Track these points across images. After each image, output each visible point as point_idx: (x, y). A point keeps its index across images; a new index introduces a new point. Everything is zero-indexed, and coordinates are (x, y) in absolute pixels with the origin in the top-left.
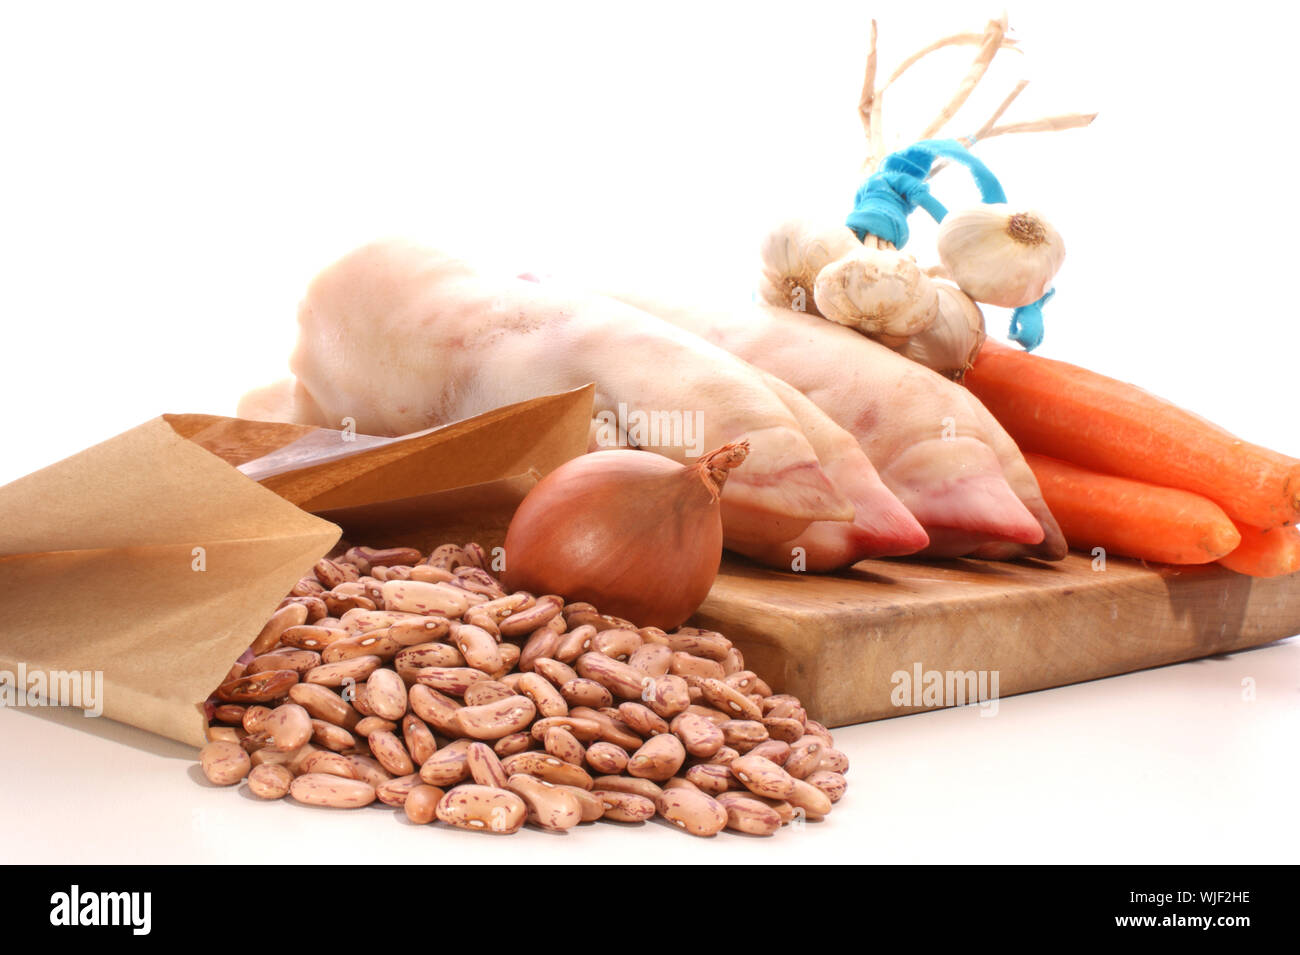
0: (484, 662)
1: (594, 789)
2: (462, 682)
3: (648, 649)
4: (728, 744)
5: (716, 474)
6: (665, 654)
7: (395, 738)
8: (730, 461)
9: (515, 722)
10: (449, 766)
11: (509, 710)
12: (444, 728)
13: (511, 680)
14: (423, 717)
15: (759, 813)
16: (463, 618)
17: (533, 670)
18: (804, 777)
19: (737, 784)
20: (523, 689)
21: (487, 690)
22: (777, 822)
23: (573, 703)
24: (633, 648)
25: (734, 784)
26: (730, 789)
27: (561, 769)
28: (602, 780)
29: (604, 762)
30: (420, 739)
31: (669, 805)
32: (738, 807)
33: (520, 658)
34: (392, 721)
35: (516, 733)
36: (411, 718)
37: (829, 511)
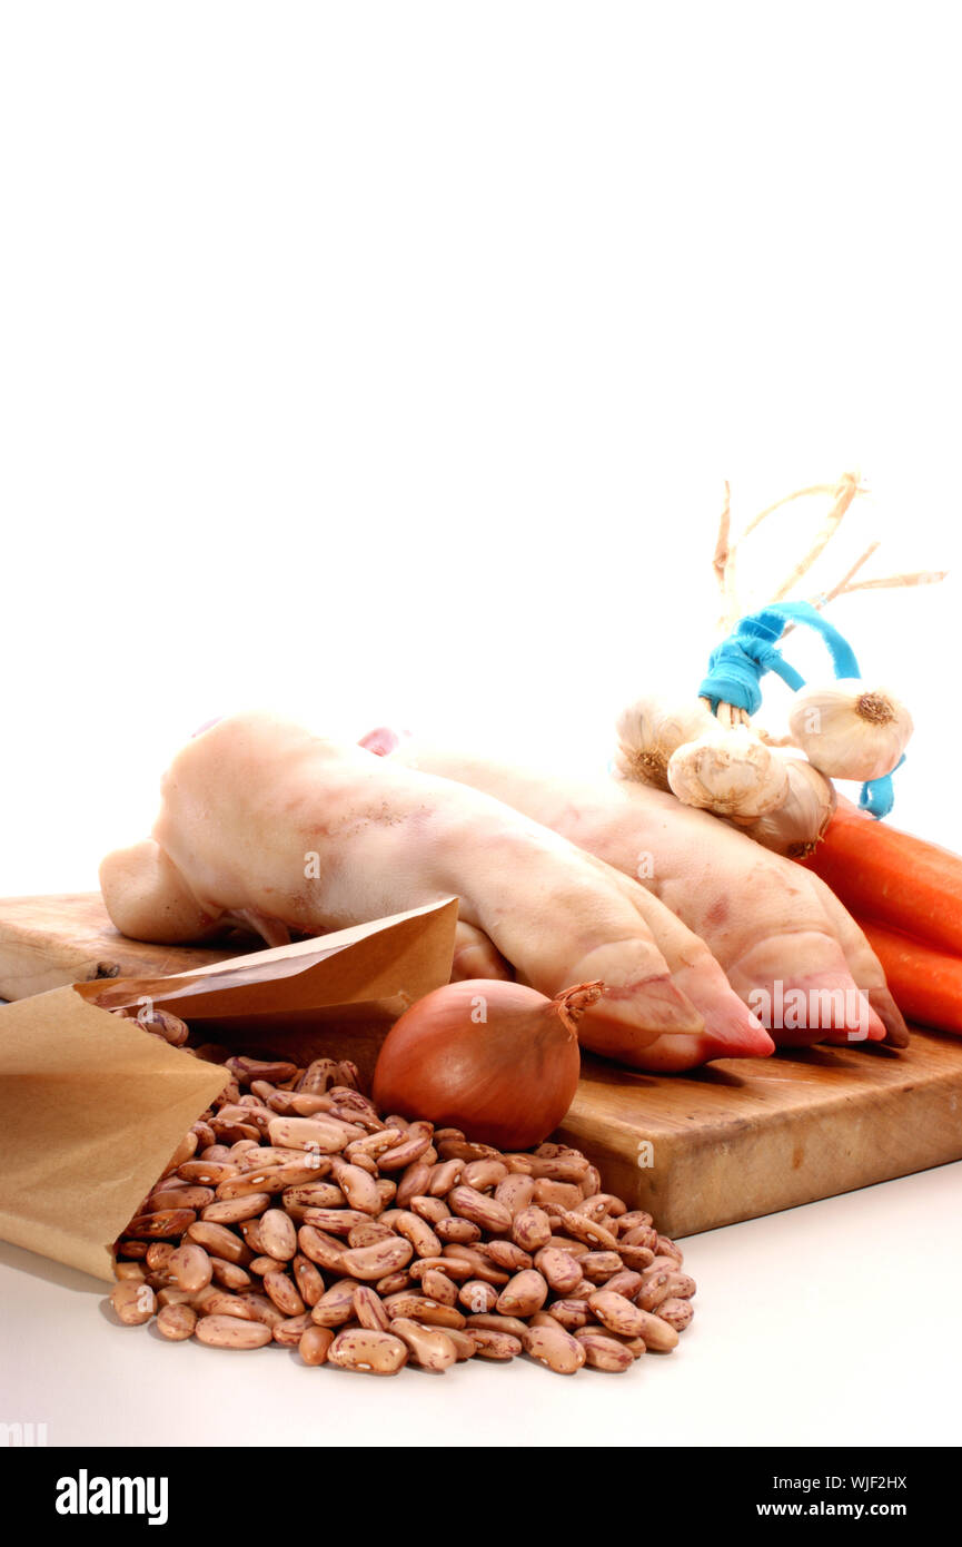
0: (366, 1203)
1: (466, 1329)
2: (346, 1224)
3: (512, 1180)
4: (586, 1278)
5: (574, 1013)
6: (527, 1183)
7: (287, 1280)
9: (395, 1264)
10: (336, 1309)
11: (389, 1252)
12: (331, 1269)
13: (389, 1218)
14: (312, 1259)
15: (613, 1351)
16: (344, 1156)
17: (408, 1208)
18: (653, 1311)
20: (401, 1229)
21: (368, 1232)
22: (628, 1359)
24: (498, 1180)
25: (591, 1320)
26: (588, 1325)
27: (438, 1312)
28: (473, 1320)
30: (310, 1282)
31: (534, 1343)
32: (595, 1346)
33: (396, 1195)
34: (283, 1262)
35: (396, 1273)
36: (301, 1259)
37: (680, 1025)
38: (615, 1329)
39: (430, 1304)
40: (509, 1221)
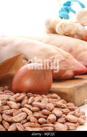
0: (15, 107)
1: (41, 127)
2: (12, 112)
3: (44, 99)
4: (63, 114)
6: (47, 99)
7: (1, 125)
9: (24, 117)
10: (13, 128)
11: (22, 115)
12: (10, 121)
13: (21, 110)
14: (6, 120)
15: (73, 125)
16: (9, 100)
17: (24, 107)
18: (78, 117)
19: (67, 121)
20: (23, 111)
21: (17, 113)
22: (77, 127)
23: (33, 112)
24: (41, 99)
25: (66, 121)
26: (66, 122)
27: (34, 125)
28: (42, 125)
29: (42, 122)
30: (6, 124)
31: (56, 127)
32: (69, 125)
33: (21, 105)
35: (24, 119)
36: (3, 121)
37: (69, 68)
38: (72, 121)
39: (33, 123)
40: (45, 106)
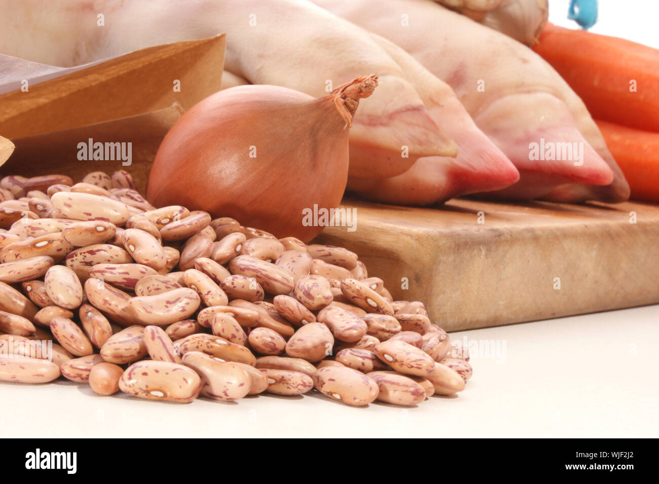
0: (152, 259)
1: (257, 366)
2: (132, 276)
3: (289, 255)
4: (369, 333)
5: (348, 103)
6: (305, 259)
7: (74, 325)
8: (361, 91)
9: (183, 310)
10: (127, 346)
11: (178, 300)
12: (118, 316)
13: (175, 276)
14: (99, 307)
15: (407, 386)
17: (194, 268)
18: (437, 360)
19: (381, 364)
20: (188, 283)
21: (156, 283)
22: (422, 394)
23: (233, 296)
24: (278, 255)
25: (379, 365)
26: (375, 369)
27: (229, 349)
28: (263, 360)
29: (266, 344)
30: (98, 323)
31: (326, 380)
32: (386, 381)
33: (180, 259)
34: (70, 310)
35: (184, 319)
36: (87, 307)
38: (405, 369)
39: (221, 342)
40: (293, 285)
